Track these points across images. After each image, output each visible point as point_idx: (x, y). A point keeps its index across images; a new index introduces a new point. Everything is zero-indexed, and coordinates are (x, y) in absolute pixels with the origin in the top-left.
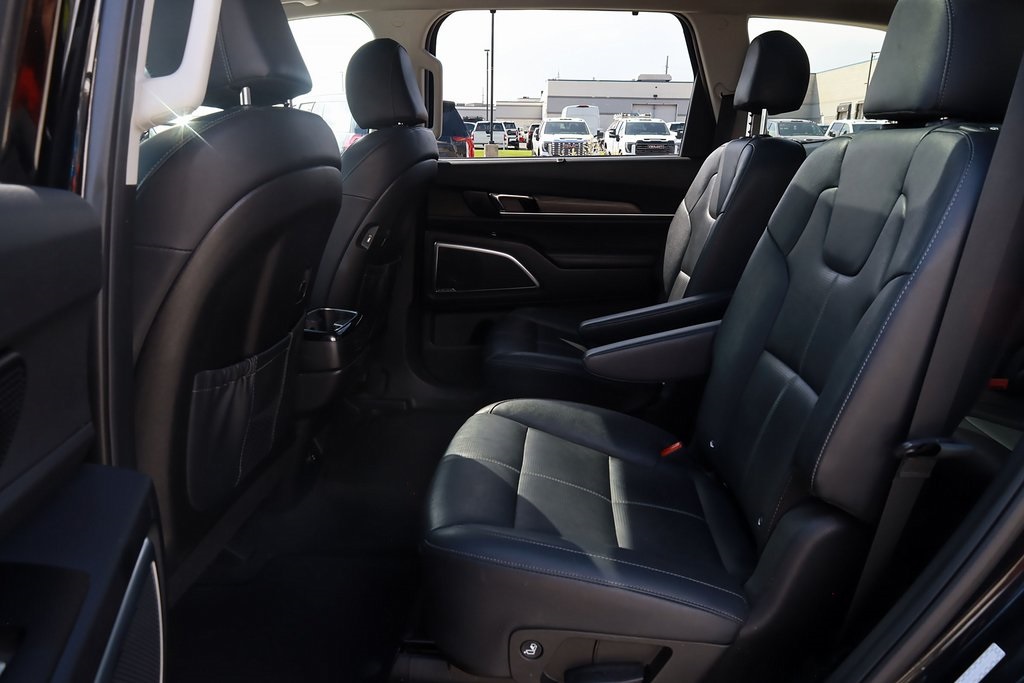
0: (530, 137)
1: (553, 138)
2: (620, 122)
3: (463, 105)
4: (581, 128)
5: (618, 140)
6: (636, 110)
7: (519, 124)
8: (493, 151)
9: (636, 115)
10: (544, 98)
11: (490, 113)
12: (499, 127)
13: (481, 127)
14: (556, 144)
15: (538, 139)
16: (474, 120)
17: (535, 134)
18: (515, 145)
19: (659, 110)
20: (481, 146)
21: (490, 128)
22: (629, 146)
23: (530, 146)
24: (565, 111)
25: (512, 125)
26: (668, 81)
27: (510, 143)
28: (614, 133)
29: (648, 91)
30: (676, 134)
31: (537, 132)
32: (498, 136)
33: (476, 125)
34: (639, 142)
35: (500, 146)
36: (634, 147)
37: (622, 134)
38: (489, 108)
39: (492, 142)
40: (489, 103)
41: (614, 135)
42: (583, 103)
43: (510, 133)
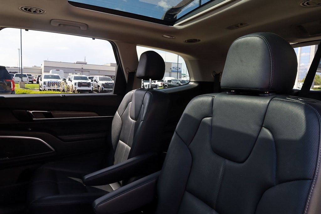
0: (38, 79)
1: (47, 80)
2: (72, 76)
3: (9, 67)
4: (58, 77)
5: (71, 81)
6: (76, 72)
7: (33, 75)
8: (22, 84)
9: (76, 74)
10: (43, 67)
11: (21, 71)
12: (25, 76)
13: (17, 76)
14: (49, 82)
15: (41, 80)
16: (15, 73)
17: (40, 78)
18: (32, 82)
19: (84, 73)
20: (18, 82)
21: (21, 76)
22: (75, 84)
23: (38, 83)
24: (51, 71)
25: (30, 75)
26: (86, 64)
27: (30, 81)
28: (70, 79)
29: (80, 66)
30: (91, 80)
31: (41, 78)
32: (25, 79)
33: (15, 74)
34: (79, 82)
35: (26, 82)
36: (77, 84)
37: (73, 79)
38: (21, 69)
39: (22, 81)
40: (21, 67)
41: (70, 80)
42: (58, 69)
43: (29, 78)
